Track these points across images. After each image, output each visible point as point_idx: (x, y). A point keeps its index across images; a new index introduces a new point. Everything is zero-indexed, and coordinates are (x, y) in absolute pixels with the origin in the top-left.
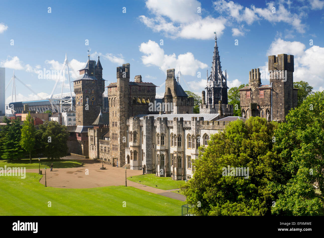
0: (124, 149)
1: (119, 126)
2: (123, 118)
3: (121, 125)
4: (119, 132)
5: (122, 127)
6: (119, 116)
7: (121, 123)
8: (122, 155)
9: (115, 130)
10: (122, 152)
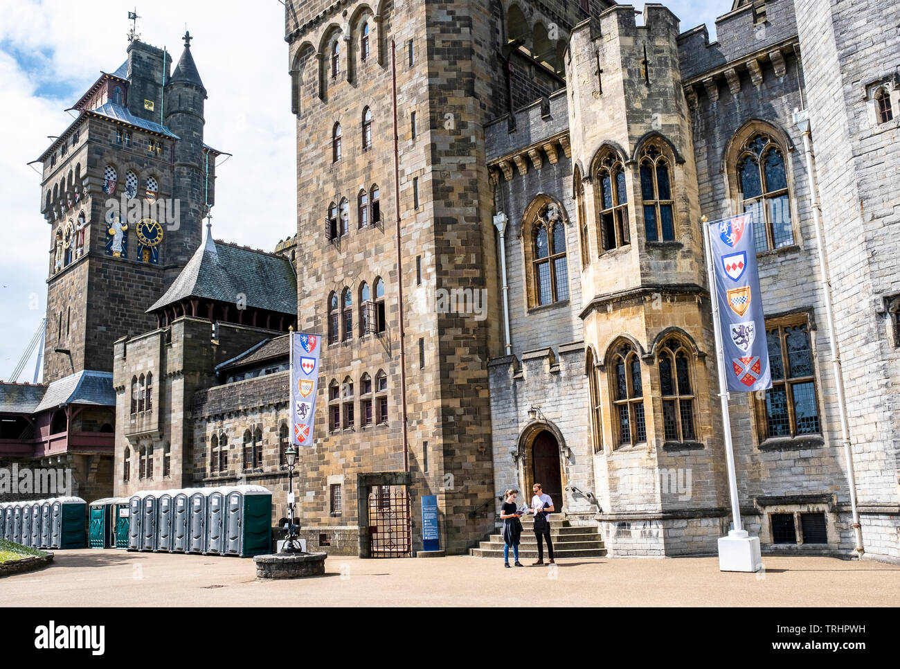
0: (479, 374)
2: (462, 108)
8: (462, 432)
9: (359, 257)
10: (460, 411)
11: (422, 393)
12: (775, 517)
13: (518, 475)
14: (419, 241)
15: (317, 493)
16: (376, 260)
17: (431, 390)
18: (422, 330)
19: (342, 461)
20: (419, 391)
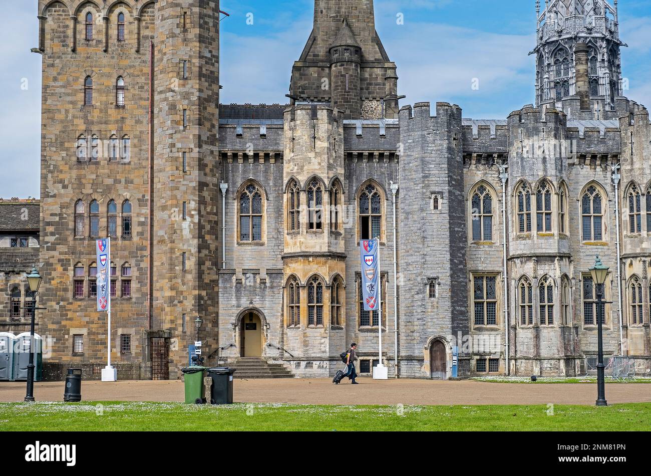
0: (215, 277)
1: (195, 153)
2: (213, 115)
3: (205, 147)
4: (194, 184)
5: (210, 161)
6: (194, 98)
7: (204, 138)
8: (206, 310)
9: (109, 181)
10: (206, 298)
11: (184, 284)
12: (362, 361)
13: (235, 336)
14: (185, 193)
15: (58, 340)
16: (126, 188)
17: (191, 284)
18: (185, 247)
19: (87, 319)
20: (181, 283)
